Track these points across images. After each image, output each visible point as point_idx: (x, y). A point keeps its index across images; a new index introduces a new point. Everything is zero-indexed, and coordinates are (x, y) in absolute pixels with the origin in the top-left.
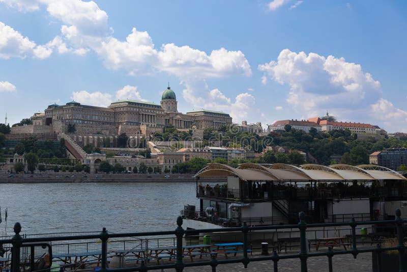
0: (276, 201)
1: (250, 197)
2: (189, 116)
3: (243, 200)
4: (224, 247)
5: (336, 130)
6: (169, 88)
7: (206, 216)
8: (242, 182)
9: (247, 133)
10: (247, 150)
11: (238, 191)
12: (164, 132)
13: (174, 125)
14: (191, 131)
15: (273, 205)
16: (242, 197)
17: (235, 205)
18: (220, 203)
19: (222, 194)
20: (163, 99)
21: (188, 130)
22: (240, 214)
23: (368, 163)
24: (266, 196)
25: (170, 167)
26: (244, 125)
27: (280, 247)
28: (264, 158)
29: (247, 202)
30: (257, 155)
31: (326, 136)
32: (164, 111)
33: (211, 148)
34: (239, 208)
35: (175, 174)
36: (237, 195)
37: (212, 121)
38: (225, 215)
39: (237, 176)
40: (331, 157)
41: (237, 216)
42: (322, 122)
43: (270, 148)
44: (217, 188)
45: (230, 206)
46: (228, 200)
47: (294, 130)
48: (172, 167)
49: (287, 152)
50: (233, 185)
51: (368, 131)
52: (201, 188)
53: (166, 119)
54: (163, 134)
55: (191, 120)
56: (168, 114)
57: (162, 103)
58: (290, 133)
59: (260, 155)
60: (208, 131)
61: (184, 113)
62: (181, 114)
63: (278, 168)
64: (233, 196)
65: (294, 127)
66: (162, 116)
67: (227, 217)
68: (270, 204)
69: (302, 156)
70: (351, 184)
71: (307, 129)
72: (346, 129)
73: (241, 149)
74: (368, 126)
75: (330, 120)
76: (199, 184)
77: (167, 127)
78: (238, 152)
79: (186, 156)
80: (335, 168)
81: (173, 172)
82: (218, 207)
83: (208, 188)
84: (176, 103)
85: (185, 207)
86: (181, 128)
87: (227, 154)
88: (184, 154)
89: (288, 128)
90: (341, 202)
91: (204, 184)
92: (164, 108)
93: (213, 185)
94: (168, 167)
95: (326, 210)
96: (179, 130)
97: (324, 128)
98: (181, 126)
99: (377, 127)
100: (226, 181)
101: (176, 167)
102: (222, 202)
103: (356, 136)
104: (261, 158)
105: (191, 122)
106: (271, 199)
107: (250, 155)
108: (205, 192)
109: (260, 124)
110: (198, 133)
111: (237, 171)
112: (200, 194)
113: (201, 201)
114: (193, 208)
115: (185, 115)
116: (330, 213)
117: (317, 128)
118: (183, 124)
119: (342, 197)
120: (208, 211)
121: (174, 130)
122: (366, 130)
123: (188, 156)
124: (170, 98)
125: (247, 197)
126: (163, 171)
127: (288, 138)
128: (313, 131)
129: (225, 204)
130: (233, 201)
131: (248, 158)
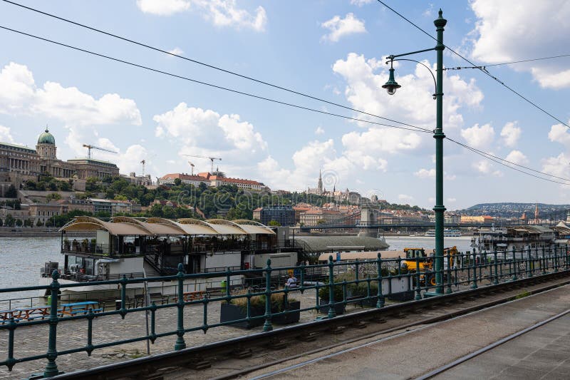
0: (148, 256)
1: (120, 253)
2: (70, 164)
3: (112, 256)
4: (71, 307)
5: (225, 186)
6: (47, 131)
7: (70, 274)
8: (112, 237)
9: (135, 186)
10: (133, 203)
11: (108, 247)
12: (39, 181)
13: (52, 173)
14: (71, 181)
15: (145, 260)
16: (111, 251)
17: (103, 260)
18: (86, 259)
19: (91, 249)
20: (39, 143)
21: (68, 179)
22: (108, 271)
23: (251, 218)
24: (138, 250)
25: (44, 220)
26: (133, 178)
27: (136, 304)
28: (151, 212)
29: (117, 258)
30: (143, 209)
31: (214, 191)
32: (39, 157)
33: (93, 200)
34: (108, 264)
35: (50, 228)
36: (106, 251)
37: (97, 171)
38: (91, 272)
39: (107, 230)
40: (218, 212)
41: (104, 273)
42: (211, 178)
43: (158, 202)
44: (85, 243)
45: (97, 262)
46: (96, 256)
47: (184, 184)
48: (46, 219)
49: (175, 206)
50: (103, 240)
51: (254, 187)
52: (67, 243)
53: (42, 167)
54: (37, 183)
55: (72, 169)
56: (45, 161)
57: (38, 147)
58: (180, 187)
59: (147, 208)
60: (91, 182)
61: (65, 160)
62: (60, 161)
63: (154, 222)
64: (101, 252)
65: (184, 181)
66: (37, 162)
67: (94, 275)
68: (141, 259)
69: (190, 210)
70: (225, 238)
71: (196, 184)
72: (234, 185)
73: (127, 202)
74: (255, 183)
75: (220, 176)
76: (64, 239)
77: (44, 175)
78: (124, 205)
79: (64, 208)
80: (212, 222)
81: (47, 225)
82: (84, 263)
83: (75, 243)
84: (55, 149)
85: (46, 263)
86: (60, 177)
87: (111, 207)
88: (62, 205)
89: (178, 182)
90: (214, 256)
91: (71, 239)
92: (40, 152)
93: (80, 240)
94: (41, 220)
95: (199, 264)
96: (58, 179)
97: (213, 184)
98: (60, 174)
99: (262, 184)
100: (95, 235)
101: (51, 219)
102: (89, 257)
103: (242, 193)
104: (148, 212)
105: (72, 171)
106: (143, 254)
107: (137, 208)
108: (71, 247)
109: (149, 176)
110: (80, 182)
111: (108, 225)
112: (66, 249)
113: (66, 257)
114: (55, 265)
115: (66, 163)
116: (202, 267)
117: (207, 183)
118: (62, 172)
119: (215, 251)
120: (72, 268)
121: (51, 179)
122: (252, 187)
123: (67, 208)
124: (48, 143)
125: (117, 252)
126: (35, 224)
127: (177, 191)
128: (203, 187)
129: (93, 260)
130: (102, 257)
131: (134, 211)
